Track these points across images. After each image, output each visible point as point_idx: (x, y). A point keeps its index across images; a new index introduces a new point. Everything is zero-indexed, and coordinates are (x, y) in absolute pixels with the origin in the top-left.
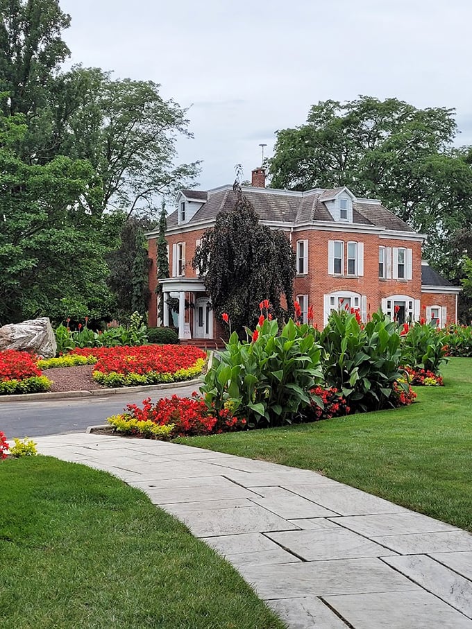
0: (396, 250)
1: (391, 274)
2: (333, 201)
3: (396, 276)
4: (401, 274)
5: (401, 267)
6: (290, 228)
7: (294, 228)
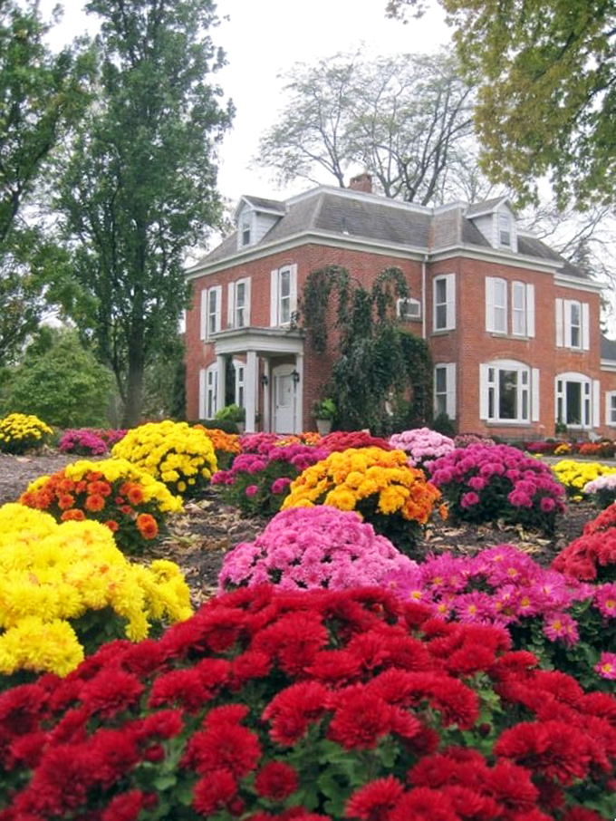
0: (569, 303)
1: (563, 341)
2: (490, 216)
3: (568, 344)
4: (575, 341)
5: (575, 332)
6: (423, 256)
7: (430, 257)
